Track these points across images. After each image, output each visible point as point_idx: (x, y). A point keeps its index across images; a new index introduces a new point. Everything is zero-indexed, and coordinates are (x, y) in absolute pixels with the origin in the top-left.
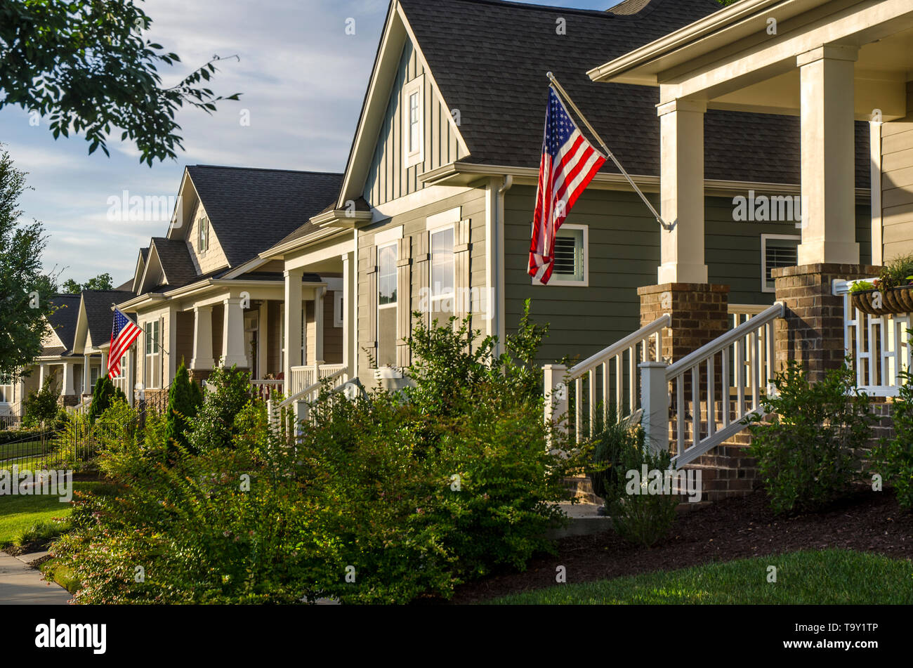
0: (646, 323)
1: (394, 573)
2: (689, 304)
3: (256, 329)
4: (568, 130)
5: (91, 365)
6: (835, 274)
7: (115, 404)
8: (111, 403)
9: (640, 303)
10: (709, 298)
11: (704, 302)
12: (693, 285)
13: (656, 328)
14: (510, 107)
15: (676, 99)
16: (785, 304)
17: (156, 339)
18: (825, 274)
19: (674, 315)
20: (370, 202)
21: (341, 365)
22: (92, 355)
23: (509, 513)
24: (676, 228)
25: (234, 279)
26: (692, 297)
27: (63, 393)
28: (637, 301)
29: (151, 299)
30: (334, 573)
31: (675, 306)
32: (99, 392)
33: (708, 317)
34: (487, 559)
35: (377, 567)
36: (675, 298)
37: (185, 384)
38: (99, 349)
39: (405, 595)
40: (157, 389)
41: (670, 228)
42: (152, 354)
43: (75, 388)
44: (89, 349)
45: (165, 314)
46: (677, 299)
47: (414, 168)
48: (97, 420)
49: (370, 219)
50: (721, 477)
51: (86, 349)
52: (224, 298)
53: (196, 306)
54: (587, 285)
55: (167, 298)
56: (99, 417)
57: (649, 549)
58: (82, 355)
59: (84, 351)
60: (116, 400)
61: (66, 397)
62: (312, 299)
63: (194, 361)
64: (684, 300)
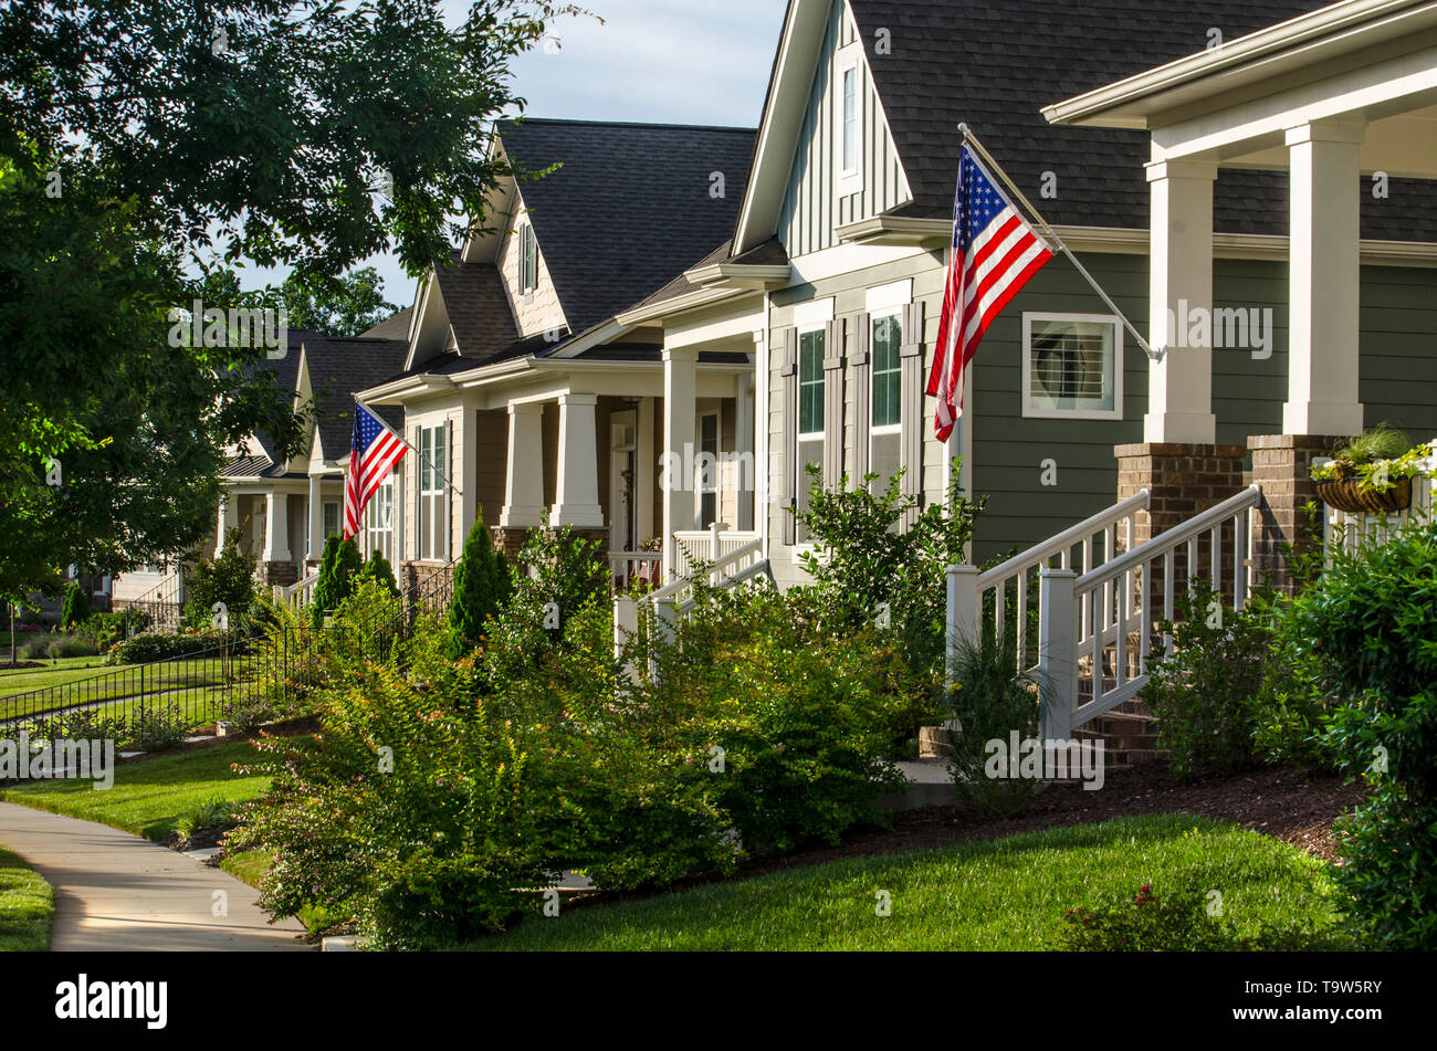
0: (1122, 500)
1: (657, 840)
2: (1178, 474)
3: (633, 448)
4: (987, 212)
5: (323, 498)
6: (1316, 450)
7: (361, 589)
8: (355, 585)
9: (1117, 470)
10: (1212, 466)
11: (1204, 471)
12: (1185, 446)
13: (1129, 510)
14: (997, 109)
15: (1167, 161)
16: (1261, 488)
17: (440, 463)
18: (1301, 450)
19: (1154, 492)
20: (788, 250)
21: (751, 533)
22: (326, 477)
23: (810, 769)
24: (1165, 358)
25: (577, 357)
26: (1184, 465)
27: (267, 556)
28: (1112, 468)
29: (426, 387)
30: (581, 838)
31: (1155, 478)
32: (330, 563)
33: (1211, 495)
34: (792, 829)
35: (635, 833)
36: (1156, 465)
37: (482, 558)
38: (337, 466)
39: (670, 868)
40: (441, 562)
41: (1159, 357)
42: (433, 493)
43: (291, 546)
44: (317, 465)
45: (455, 416)
46: (1159, 468)
47: (849, 199)
48: (327, 619)
49: (788, 279)
50: (1147, 731)
51: (312, 463)
52: (561, 394)
53: (512, 404)
54: (1120, 417)
55: (457, 384)
56: (330, 614)
57: (1006, 821)
58: (305, 476)
59: (308, 466)
60: (363, 582)
61: (272, 566)
62: (730, 395)
63: (506, 510)
64: (1171, 467)
